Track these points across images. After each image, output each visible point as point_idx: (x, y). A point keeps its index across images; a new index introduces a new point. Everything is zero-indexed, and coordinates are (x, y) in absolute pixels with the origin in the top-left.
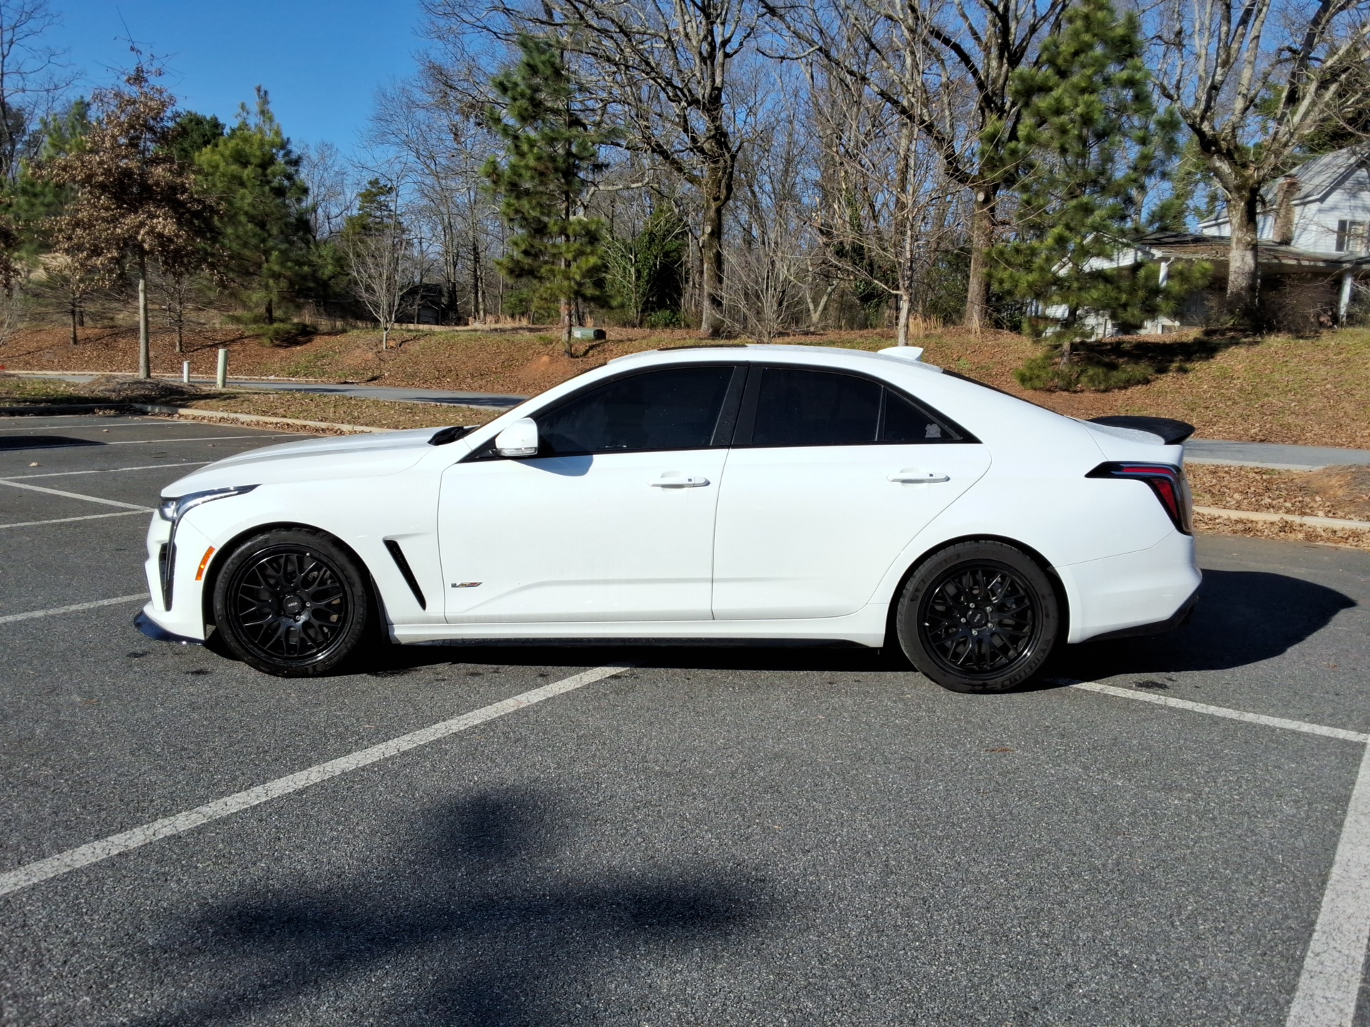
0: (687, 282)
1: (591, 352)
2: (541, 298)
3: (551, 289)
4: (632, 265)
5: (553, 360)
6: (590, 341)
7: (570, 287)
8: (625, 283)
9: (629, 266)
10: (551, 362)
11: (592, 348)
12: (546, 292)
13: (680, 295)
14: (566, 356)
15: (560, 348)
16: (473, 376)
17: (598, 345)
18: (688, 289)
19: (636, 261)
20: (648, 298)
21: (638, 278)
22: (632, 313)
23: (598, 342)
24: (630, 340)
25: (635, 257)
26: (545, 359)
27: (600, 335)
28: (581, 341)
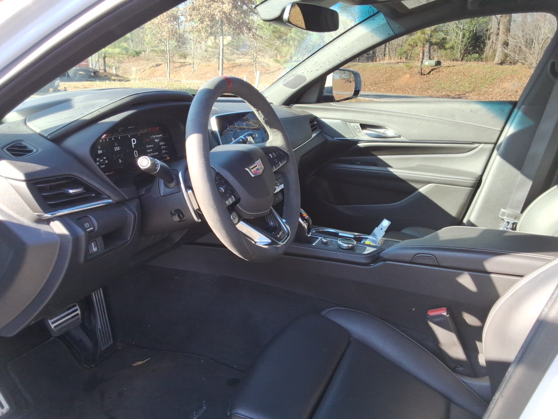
0: (489, 39)
1: (432, 72)
2: (409, 45)
3: (415, 39)
4: (461, 31)
5: (412, 76)
6: (431, 66)
7: (424, 38)
8: (456, 40)
9: (459, 32)
10: (410, 77)
11: (432, 70)
12: (411, 41)
13: (485, 46)
14: (419, 74)
15: (417, 70)
16: (372, 84)
17: (436, 69)
18: (489, 43)
19: (463, 29)
20: (467, 47)
21: (463, 38)
22: (458, 55)
23: (436, 67)
24: (454, 66)
25: (463, 26)
26: (408, 76)
27: (438, 63)
28: (428, 67)
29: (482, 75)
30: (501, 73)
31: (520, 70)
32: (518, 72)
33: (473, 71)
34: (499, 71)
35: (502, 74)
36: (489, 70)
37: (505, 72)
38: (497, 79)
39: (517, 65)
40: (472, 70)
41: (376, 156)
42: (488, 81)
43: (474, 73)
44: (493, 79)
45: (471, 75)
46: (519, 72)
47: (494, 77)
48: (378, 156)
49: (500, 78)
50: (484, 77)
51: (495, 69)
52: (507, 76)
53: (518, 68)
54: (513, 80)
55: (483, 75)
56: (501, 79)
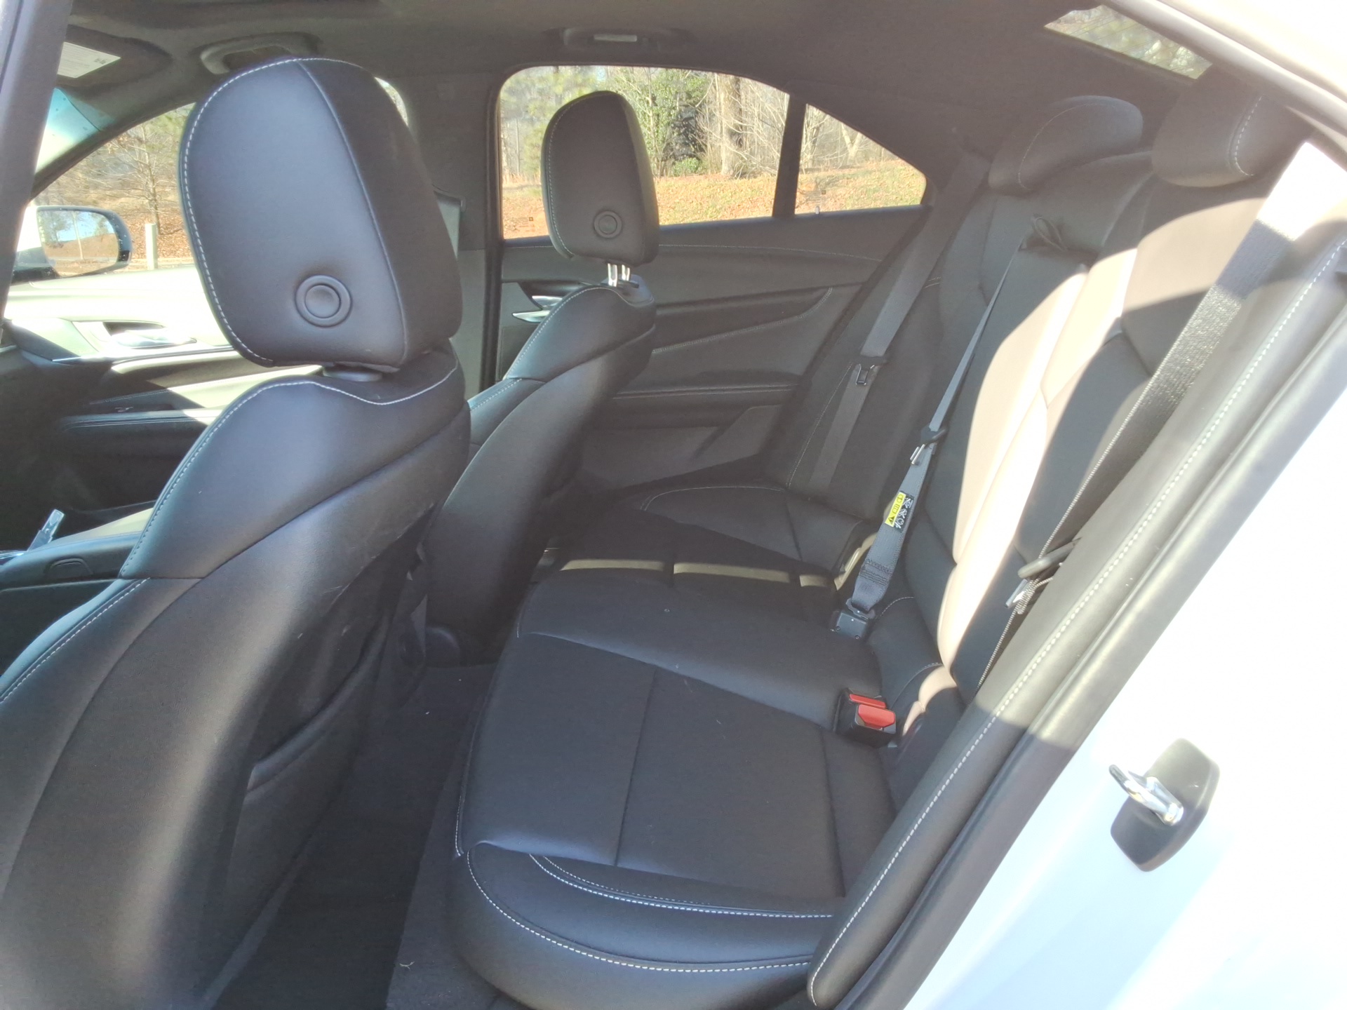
4: (650, 109)
8: (645, 130)
9: (647, 111)
13: (705, 139)
19: (654, 104)
21: (657, 123)
25: (654, 99)
29: (694, 204)
30: (732, 196)
31: (767, 187)
32: (763, 192)
33: (676, 196)
34: (726, 193)
35: (733, 199)
36: (707, 193)
37: (737, 194)
38: (725, 210)
39: (760, 178)
40: (674, 195)
41: (164, 388)
42: (708, 216)
43: (677, 201)
44: (716, 210)
45: (673, 206)
46: (765, 192)
47: (718, 207)
48: (170, 389)
49: (730, 207)
50: (699, 207)
51: (719, 190)
52: (742, 202)
53: (762, 183)
54: (756, 209)
55: (697, 204)
56: (732, 210)
